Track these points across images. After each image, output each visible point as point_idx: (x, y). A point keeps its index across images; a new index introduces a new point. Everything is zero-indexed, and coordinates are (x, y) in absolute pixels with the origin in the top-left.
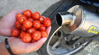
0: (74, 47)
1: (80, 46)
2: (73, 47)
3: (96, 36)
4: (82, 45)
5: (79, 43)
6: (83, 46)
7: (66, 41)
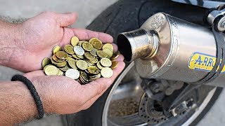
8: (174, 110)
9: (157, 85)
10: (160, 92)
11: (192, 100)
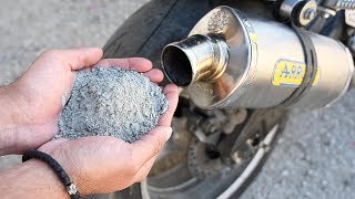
0: (238, 160)
1: (256, 151)
2: (233, 162)
3: (297, 94)
4: (261, 144)
5: (249, 142)
6: (265, 146)
7: (203, 144)
8: (236, 154)
9: (212, 121)
10: (216, 131)
11: (257, 136)
